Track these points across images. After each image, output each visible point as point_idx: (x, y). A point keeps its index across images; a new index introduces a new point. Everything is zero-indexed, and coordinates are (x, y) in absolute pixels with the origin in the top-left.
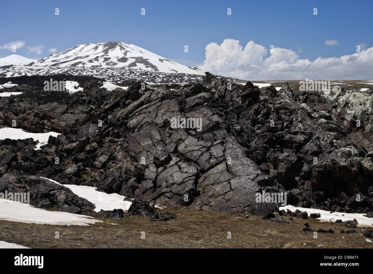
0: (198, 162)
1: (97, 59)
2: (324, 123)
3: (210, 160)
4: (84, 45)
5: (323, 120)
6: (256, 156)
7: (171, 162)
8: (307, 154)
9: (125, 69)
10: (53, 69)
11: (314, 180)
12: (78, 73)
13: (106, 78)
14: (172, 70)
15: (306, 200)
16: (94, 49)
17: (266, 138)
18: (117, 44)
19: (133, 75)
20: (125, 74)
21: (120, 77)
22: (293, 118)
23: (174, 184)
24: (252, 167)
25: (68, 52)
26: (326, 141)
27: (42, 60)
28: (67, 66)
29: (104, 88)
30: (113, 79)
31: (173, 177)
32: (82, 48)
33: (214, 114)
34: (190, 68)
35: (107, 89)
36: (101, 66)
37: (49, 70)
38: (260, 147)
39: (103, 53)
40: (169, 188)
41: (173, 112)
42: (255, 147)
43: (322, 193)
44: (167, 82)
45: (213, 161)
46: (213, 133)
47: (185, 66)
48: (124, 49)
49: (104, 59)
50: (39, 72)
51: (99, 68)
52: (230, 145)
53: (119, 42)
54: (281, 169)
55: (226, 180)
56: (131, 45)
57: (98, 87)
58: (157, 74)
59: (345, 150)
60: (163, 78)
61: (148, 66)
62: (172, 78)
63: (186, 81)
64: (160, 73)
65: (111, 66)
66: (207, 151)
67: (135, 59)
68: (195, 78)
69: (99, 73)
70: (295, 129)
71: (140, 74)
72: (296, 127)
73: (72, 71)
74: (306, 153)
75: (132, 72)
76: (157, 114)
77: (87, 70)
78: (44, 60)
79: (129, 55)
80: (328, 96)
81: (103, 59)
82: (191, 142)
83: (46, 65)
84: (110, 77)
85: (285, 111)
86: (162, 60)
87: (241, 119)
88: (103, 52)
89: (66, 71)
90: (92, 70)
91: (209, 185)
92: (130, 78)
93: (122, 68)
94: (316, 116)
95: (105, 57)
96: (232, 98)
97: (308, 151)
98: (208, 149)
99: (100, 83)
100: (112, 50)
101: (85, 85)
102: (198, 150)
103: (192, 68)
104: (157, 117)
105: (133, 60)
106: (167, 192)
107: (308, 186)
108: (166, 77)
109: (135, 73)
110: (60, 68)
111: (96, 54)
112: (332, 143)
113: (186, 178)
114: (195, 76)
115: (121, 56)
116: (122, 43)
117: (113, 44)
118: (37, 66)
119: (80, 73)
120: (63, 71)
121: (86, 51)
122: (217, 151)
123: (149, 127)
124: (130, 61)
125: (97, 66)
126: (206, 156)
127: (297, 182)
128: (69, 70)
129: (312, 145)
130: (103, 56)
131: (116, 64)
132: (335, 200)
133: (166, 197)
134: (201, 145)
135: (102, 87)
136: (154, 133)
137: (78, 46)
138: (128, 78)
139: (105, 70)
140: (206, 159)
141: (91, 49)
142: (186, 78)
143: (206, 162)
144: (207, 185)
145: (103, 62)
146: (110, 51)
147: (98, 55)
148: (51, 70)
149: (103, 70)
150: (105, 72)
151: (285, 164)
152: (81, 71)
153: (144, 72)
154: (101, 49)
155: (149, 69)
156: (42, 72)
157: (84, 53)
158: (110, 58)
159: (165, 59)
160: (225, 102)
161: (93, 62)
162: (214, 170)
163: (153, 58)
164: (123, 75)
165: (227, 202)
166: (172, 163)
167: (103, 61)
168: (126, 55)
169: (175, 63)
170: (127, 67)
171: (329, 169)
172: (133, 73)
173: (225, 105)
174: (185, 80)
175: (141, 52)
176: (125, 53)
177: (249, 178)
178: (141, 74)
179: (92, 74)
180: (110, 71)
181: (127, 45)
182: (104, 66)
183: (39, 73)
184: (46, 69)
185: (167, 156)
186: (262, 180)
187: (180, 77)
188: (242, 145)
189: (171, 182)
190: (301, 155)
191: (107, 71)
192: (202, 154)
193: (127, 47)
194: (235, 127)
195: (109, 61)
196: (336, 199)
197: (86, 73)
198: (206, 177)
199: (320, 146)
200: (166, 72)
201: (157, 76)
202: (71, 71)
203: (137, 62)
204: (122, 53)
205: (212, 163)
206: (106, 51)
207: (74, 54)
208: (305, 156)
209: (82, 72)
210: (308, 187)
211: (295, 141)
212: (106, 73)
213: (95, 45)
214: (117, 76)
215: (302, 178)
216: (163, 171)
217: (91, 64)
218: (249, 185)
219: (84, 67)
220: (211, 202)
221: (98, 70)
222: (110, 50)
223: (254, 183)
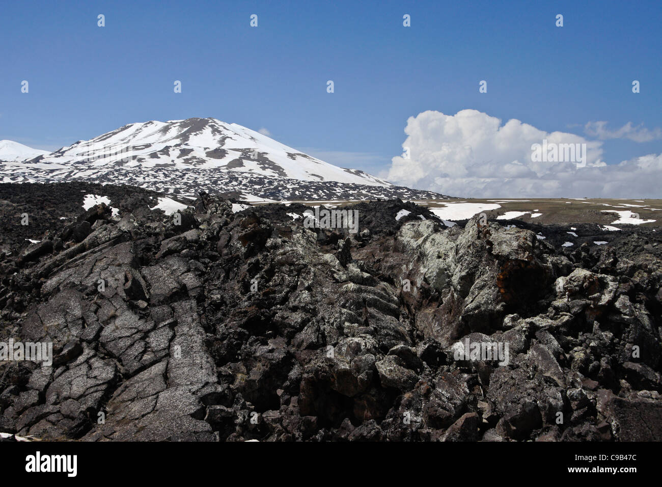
0: (122, 359)
1: (166, 151)
2: (352, 292)
3: (143, 355)
4: (142, 124)
5: (351, 286)
6: (218, 350)
7: (79, 359)
8: (300, 347)
9: (220, 172)
10: (80, 170)
11: (303, 397)
12: (127, 179)
13: (181, 189)
14: (313, 175)
15: (288, 432)
16: (160, 131)
17: (245, 316)
18: (207, 122)
19: (234, 183)
20: (219, 182)
21: (209, 188)
22: (298, 281)
23: (69, 398)
24: (206, 369)
25: (110, 136)
26: (332, 324)
27: (58, 152)
28: (106, 165)
29: (159, 209)
30: (196, 190)
31: (71, 385)
32: (137, 130)
33: (188, 271)
34: (348, 171)
35: (164, 212)
36: (174, 165)
37: (72, 172)
38: (231, 333)
39: (179, 140)
40: (58, 406)
41: (119, 265)
42: (224, 334)
43: (314, 418)
44: (301, 198)
45: (147, 357)
46: (171, 307)
47: (339, 168)
48: (219, 132)
49: (180, 152)
50: (51, 175)
51: (170, 169)
52: (184, 329)
53: (210, 118)
54: (255, 374)
55: (155, 392)
56: (234, 125)
57: (148, 207)
58: (282, 182)
59: (351, 342)
60: (294, 189)
61: (267, 166)
62: (310, 191)
63: (339, 198)
64: (289, 180)
65: (194, 165)
66: (143, 338)
67: (240, 153)
68: (356, 192)
69: (168, 179)
70: (295, 301)
71: (249, 182)
72: (297, 297)
73: (116, 174)
74: (299, 345)
75: (233, 179)
76: (92, 269)
77: (145, 173)
78: (64, 152)
79: (228, 145)
80: (409, 239)
81: (177, 152)
82: (126, 322)
83: (66, 161)
84: (190, 187)
85: (290, 269)
86: (294, 155)
87: (231, 280)
88: (177, 137)
89: (104, 173)
90: (156, 172)
91: (126, 401)
92: (228, 190)
93: (215, 170)
94: (342, 278)
95: (183, 147)
96: (229, 241)
97: (303, 341)
98: (146, 335)
99: (152, 200)
100: (196, 135)
101: (123, 203)
102: (128, 337)
103: (353, 170)
104: (92, 275)
105: (237, 155)
106: (52, 413)
107: (294, 406)
108: (299, 188)
109: (240, 179)
110: (93, 169)
111: (165, 141)
112: (340, 328)
113: (91, 387)
114: (356, 187)
115: (214, 145)
116: (215, 120)
117: (199, 122)
118: (49, 163)
119: (131, 179)
120: (99, 174)
121: (145, 136)
122: (158, 340)
123: (67, 294)
124: (232, 156)
125: (166, 165)
126: (139, 347)
127: (278, 397)
128: (111, 171)
129: (309, 331)
130: (179, 145)
131: (203, 161)
132: (333, 433)
133: (49, 421)
134: (135, 328)
135: (156, 207)
136: (72, 304)
137: (130, 125)
138: (226, 190)
139: (180, 174)
140: (136, 354)
141: (156, 132)
142: (339, 191)
143: (135, 358)
144: (123, 401)
145: (178, 157)
146: (192, 137)
147: (168, 144)
148: (76, 171)
149: (177, 173)
150: (180, 177)
151: (263, 365)
152: (134, 174)
153: (257, 178)
154: (174, 131)
155: (268, 173)
156: (57, 175)
157: (141, 139)
158: (192, 150)
159: (299, 152)
160: (216, 248)
161: (159, 158)
162: (145, 375)
163: (277, 152)
164: (215, 183)
165: (138, 431)
166: (81, 359)
167: (178, 155)
168: (223, 145)
169: (318, 160)
170: (225, 168)
171: (323, 376)
172: (236, 179)
173: (216, 254)
174: (337, 195)
175: (252, 138)
176: (222, 141)
177: (190, 391)
178: (251, 182)
179: (156, 180)
180: (190, 175)
181: (226, 125)
182: (180, 165)
183: (52, 177)
184: (66, 170)
185: (73, 346)
186: (210, 394)
187: (328, 188)
188: (207, 328)
189: (65, 394)
190: (293, 350)
191: (184, 175)
192: (132, 345)
193: (225, 128)
194: (212, 296)
195: (189, 156)
196: (335, 431)
197: (144, 178)
198: (126, 387)
199: (323, 334)
200: (300, 179)
201: (282, 186)
202: (113, 174)
203: (244, 158)
204: (216, 141)
205: (145, 360)
206: (185, 137)
207: (122, 140)
208: (298, 350)
209: (137, 176)
210: (294, 408)
211: (289, 323)
212: (183, 179)
213: (163, 124)
214: (203, 186)
215: (287, 390)
216: (60, 375)
217: (155, 162)
218: (183, 403)
219: (140, 166)
220: (115, 432)
221: (166, 173)
222: (193, 134)
223: (193, 398)
